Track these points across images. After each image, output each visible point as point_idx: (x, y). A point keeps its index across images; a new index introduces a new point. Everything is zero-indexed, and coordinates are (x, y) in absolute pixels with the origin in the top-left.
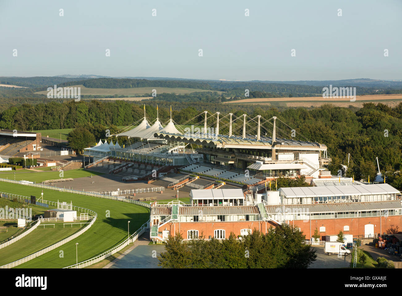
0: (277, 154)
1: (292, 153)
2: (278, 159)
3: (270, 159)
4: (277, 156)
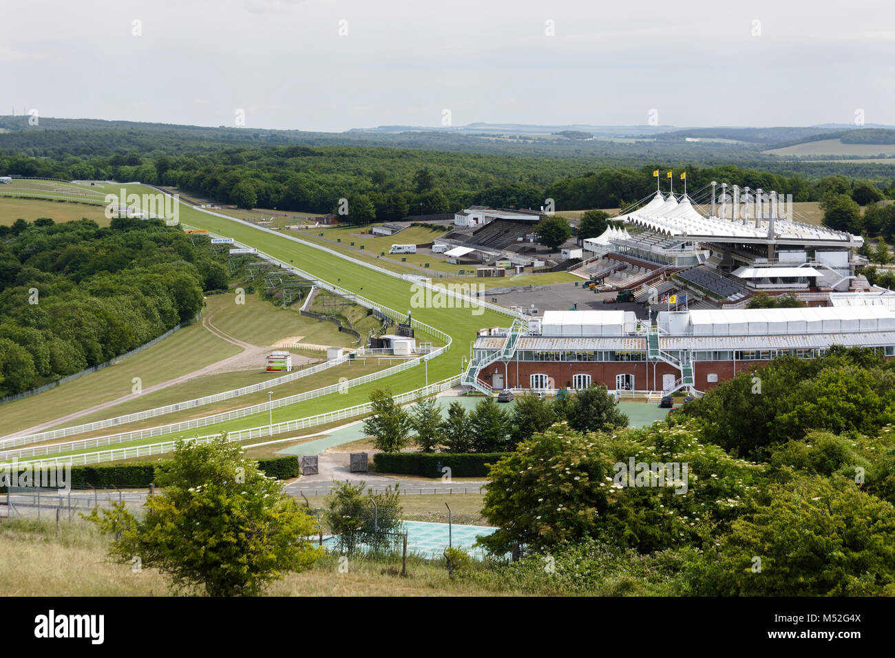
0: (775, 252)
1: (803, 251)
2: (777, 260)
3: (765, 260)
4: (776, 256)
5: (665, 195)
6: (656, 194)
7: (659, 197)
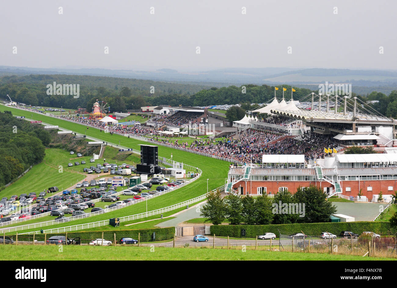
0: (356, 127)
1: (370, 127)
2: (357, 131)
3: (351, 131)
4: (357, 129)
5: (279, 100)
6: (274, 99)
7: (275, 101)
